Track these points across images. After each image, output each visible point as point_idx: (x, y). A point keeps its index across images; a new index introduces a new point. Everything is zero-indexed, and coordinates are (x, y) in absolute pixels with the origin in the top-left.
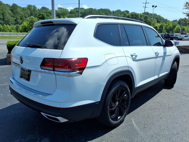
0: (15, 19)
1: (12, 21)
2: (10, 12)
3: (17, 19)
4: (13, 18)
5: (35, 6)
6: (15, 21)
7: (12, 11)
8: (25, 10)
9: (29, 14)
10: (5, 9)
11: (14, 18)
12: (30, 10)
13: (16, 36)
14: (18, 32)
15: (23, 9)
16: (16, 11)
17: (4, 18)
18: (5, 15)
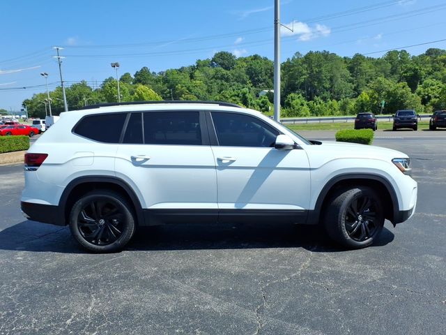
0: (353, 86)
1: (348, 91)
2: (347, 73)
3: (358, 85)
4: (350, 84)
5: (405, 51)
6: (355, 89)
7: (351, 69)
8: (380, 64)
9: (388, 72)
10: (336, 68)
11: (353, 84)
12: (391, 63)
13: (330, 123)
14: (345, 114)
15: (377, 63)
16: (360, 69)
17: (332, 87)
18: (334, 81)
